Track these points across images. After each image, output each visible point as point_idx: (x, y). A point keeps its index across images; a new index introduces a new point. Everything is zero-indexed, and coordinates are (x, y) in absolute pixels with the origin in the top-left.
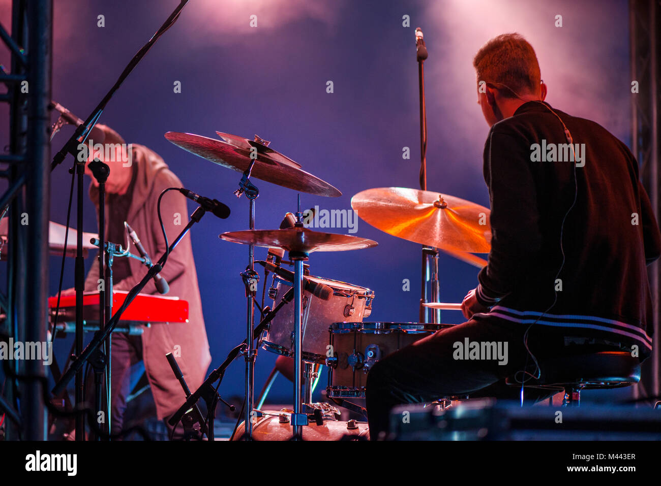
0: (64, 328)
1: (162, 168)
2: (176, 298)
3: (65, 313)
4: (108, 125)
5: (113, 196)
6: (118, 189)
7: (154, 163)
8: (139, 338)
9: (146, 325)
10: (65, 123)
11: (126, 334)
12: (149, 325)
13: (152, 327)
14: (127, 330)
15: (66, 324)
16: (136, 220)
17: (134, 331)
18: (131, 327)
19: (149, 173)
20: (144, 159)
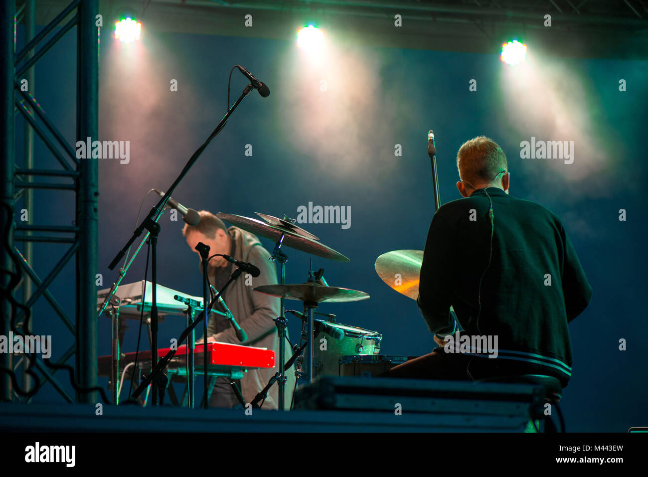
0: (178, 372)
1: (257, 244)
2: (265, 349)
3: (178, 360)
4: (210, 211)
5: (218, 270)
6: (221, 263)
7: (250, 240)
8: (238, 381)
9: (244, 371)
10: (168, 207)
11: (229, 378)
12: (246, 371)
13: (248, 372)
14: (230, 375)
15: (179, 368)
16: (235, 288)
17: (236, 375)
18: (232, 372)
19: (245, 247)
20: (241, 237)
